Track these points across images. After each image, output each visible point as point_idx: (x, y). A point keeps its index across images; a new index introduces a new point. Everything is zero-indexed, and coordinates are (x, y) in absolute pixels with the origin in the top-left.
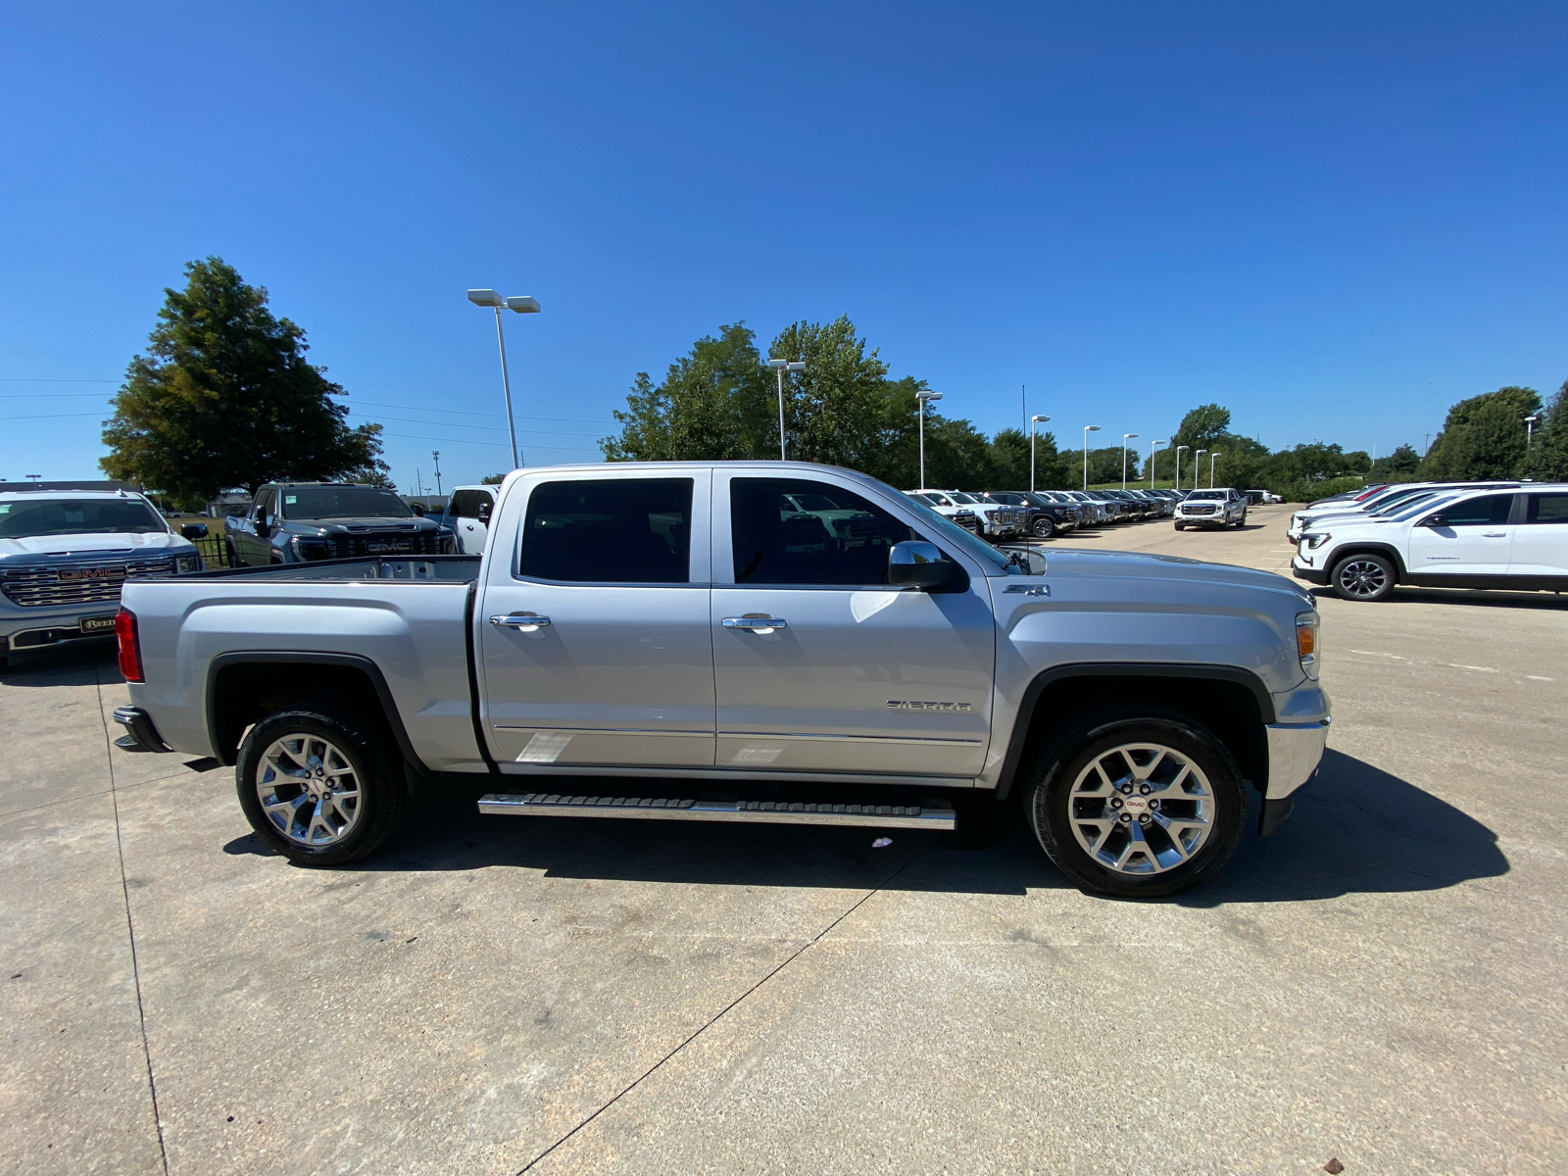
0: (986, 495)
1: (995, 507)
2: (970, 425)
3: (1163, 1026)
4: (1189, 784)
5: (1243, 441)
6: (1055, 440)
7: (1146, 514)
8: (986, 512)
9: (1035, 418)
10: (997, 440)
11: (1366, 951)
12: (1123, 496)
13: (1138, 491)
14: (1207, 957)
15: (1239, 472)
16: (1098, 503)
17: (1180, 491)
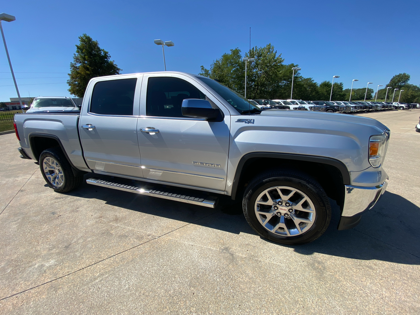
0: (312, 102)
1: (312, 105)
2: (312, 79)
3: (254, 301)
4: (305, 205)
5: (414, 86)
6: (343, 85)
7: (370, 110)
8: (309, 107)
9: (334, 76)
10: (320, 85)
11: (369, 288)
12: (363, 104)
13: (369, 102)
14: (293, 275)
15: (409, 97)
16: (352, 105)
17: (386, 103)
